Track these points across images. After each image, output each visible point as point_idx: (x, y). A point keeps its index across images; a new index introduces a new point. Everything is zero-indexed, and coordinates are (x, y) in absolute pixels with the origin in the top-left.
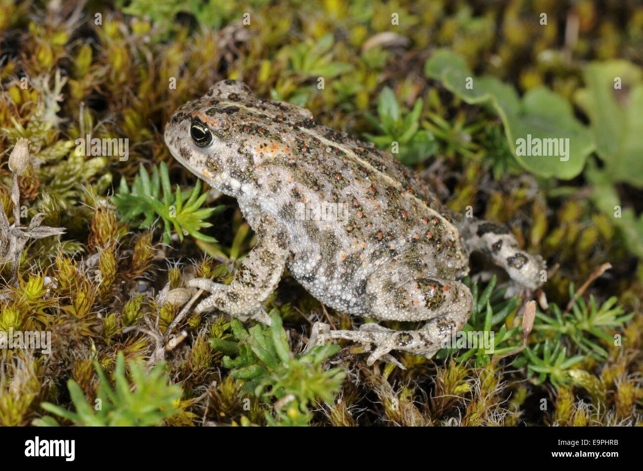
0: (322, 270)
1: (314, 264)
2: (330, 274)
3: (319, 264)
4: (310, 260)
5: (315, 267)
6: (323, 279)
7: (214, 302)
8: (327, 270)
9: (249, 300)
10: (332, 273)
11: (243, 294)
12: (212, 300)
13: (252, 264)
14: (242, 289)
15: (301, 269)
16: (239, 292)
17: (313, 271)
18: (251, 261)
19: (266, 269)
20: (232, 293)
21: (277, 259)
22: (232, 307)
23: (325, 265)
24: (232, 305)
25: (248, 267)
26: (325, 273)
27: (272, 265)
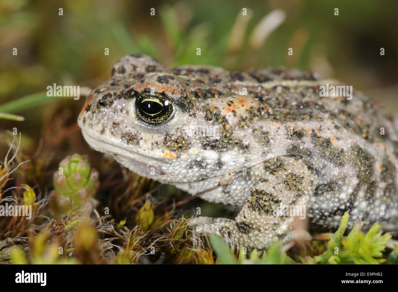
0: (361, 194)
1: (350, 191)
2: (370, 196)
3: (357, 189)
4: (345, 188)
5: (353, 194)
6: (364, 204)
7: (218, 230)
8: (367, 192)
9: (266, 229)
10: (372, 194)
11: (259, 224)
12: (216, 227)
13: (274, 188)
14: (258, 216)
15: (334, 202)
16: (252, 222)
17: (351, 199)
18: (271, 185)
19: (291, 195)
20: (243, 223)
21: (304, 184)
22: (241, 239)
23: (364, 187)
24: (241, 237)
25: (267, 191)
26: (365, 197)
27: (299, 190)
